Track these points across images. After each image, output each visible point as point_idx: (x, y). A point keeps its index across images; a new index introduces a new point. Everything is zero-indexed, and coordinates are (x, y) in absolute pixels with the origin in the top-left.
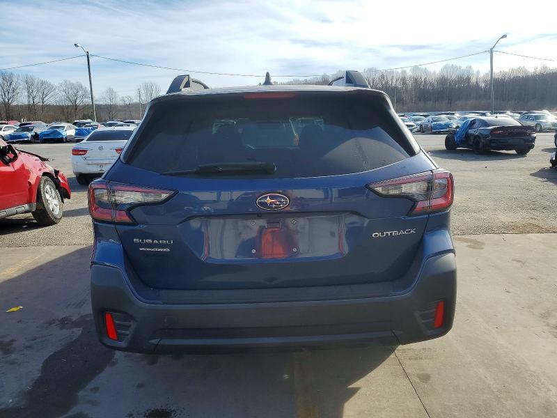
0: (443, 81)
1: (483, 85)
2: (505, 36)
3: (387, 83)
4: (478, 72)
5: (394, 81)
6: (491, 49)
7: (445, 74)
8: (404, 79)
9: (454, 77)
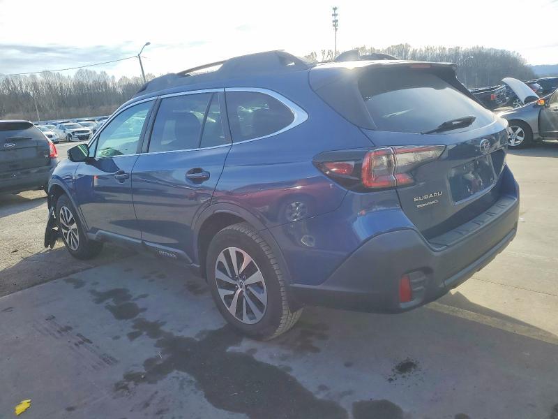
0: (80, 86)
1: (120, 90)
2: (148, 44)
3: (15, 88)
4: (113, 77)
5: (24, 87)
6: (139, 55)
7: (81, 79)
8: (35, 84)
9: (91, 82)
